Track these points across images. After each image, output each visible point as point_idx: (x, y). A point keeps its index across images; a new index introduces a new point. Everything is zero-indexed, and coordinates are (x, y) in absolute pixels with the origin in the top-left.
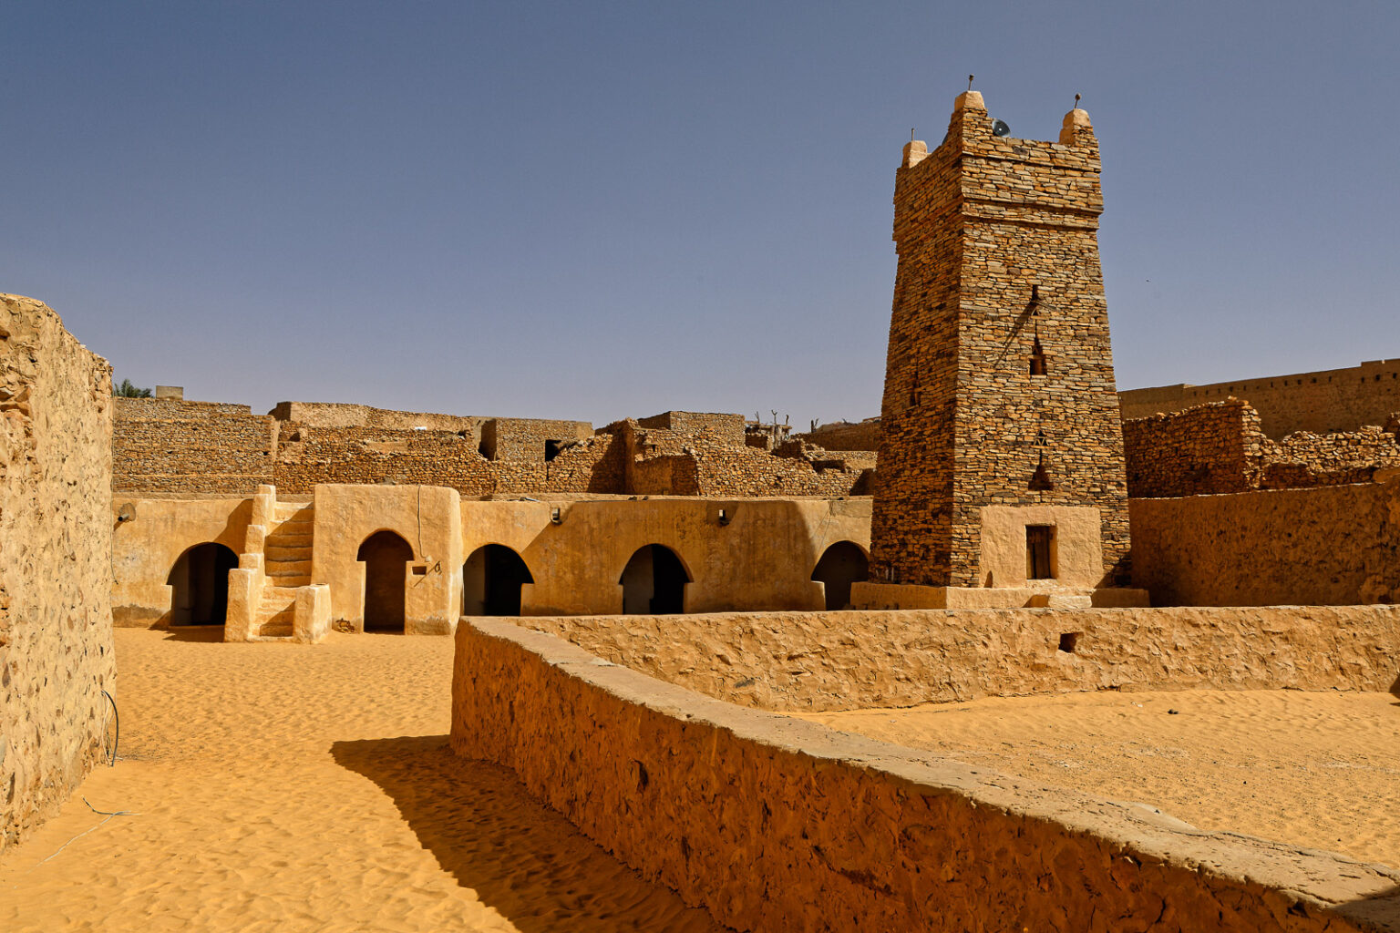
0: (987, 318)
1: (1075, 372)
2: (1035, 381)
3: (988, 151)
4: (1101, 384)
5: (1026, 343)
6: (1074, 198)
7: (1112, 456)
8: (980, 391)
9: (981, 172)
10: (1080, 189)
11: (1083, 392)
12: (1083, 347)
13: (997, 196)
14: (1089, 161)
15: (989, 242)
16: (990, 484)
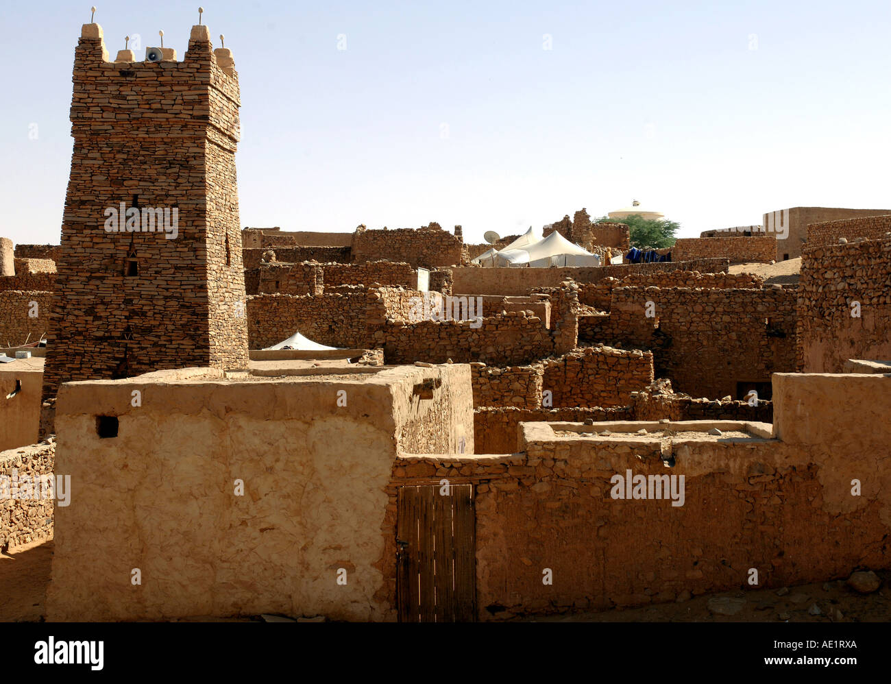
0: (86, 227)
1: (168, 272)
2: (127, 282)
3: (96, 77)
4: (192, 283)
5: (122, 248)
6: (178, 112)
7: (196, 348)
8: (74, 293)
9: (89, 97)
10: (185, 103)
11: (173, 291)
12: (178, 250)
13: (102, 118)
14: (197, 75)
15: (95, 159)
16: (76, 374)
